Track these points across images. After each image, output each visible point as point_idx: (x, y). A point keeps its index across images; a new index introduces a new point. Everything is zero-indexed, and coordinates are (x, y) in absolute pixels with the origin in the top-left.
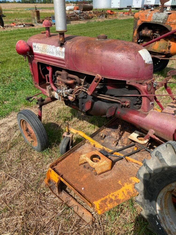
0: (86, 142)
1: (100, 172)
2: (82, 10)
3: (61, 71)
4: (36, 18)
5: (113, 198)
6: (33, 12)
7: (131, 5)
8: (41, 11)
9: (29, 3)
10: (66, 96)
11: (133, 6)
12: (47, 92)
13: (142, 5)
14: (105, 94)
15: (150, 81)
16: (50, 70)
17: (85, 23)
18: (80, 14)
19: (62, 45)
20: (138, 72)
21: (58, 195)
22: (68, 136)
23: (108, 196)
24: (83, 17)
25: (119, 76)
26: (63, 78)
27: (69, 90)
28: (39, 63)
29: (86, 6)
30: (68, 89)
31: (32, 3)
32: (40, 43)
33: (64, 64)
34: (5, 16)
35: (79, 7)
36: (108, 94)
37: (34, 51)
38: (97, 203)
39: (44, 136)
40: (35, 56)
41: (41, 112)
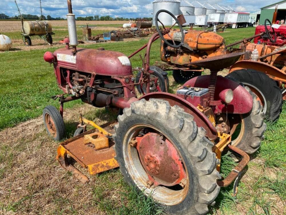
0: (96, 131)
1: (99, 147)
2: (140, 27)
3: (75, 73)
4: (87, 35)
5: (105, 164)
6: (84, 29)
7: (194, 23)
8: (93, 29)
9: (86, 20)
10: (78, 90)
11: (196, 23)
12: (66, 90)
13: (205, 23)
14: (103, 87)
15: (128, 76)
16: (68, 72)
17: (139, 40)
18: (134, 32)
19: (74, 54)
20: (118, 69)
21: (65, 167)
22: (82, 126)
23: (101, 162)
24: (138, 35)
25: (107, 73)
26: (76, 78)
27: (80, 87)
28: (61, 68)
29: (145, 23)
30: (80, 85)
31: (89, 20)
32: (62, 53)
33: (76, 67)
34: (54, 34)
35: (137, 24)
36: (106, 88)
37: (58, 59)
38: (90, 167)
39: (62, 125)
40: (58, 63)
41: (63, 108)
